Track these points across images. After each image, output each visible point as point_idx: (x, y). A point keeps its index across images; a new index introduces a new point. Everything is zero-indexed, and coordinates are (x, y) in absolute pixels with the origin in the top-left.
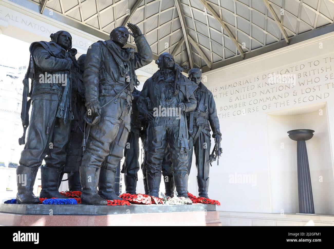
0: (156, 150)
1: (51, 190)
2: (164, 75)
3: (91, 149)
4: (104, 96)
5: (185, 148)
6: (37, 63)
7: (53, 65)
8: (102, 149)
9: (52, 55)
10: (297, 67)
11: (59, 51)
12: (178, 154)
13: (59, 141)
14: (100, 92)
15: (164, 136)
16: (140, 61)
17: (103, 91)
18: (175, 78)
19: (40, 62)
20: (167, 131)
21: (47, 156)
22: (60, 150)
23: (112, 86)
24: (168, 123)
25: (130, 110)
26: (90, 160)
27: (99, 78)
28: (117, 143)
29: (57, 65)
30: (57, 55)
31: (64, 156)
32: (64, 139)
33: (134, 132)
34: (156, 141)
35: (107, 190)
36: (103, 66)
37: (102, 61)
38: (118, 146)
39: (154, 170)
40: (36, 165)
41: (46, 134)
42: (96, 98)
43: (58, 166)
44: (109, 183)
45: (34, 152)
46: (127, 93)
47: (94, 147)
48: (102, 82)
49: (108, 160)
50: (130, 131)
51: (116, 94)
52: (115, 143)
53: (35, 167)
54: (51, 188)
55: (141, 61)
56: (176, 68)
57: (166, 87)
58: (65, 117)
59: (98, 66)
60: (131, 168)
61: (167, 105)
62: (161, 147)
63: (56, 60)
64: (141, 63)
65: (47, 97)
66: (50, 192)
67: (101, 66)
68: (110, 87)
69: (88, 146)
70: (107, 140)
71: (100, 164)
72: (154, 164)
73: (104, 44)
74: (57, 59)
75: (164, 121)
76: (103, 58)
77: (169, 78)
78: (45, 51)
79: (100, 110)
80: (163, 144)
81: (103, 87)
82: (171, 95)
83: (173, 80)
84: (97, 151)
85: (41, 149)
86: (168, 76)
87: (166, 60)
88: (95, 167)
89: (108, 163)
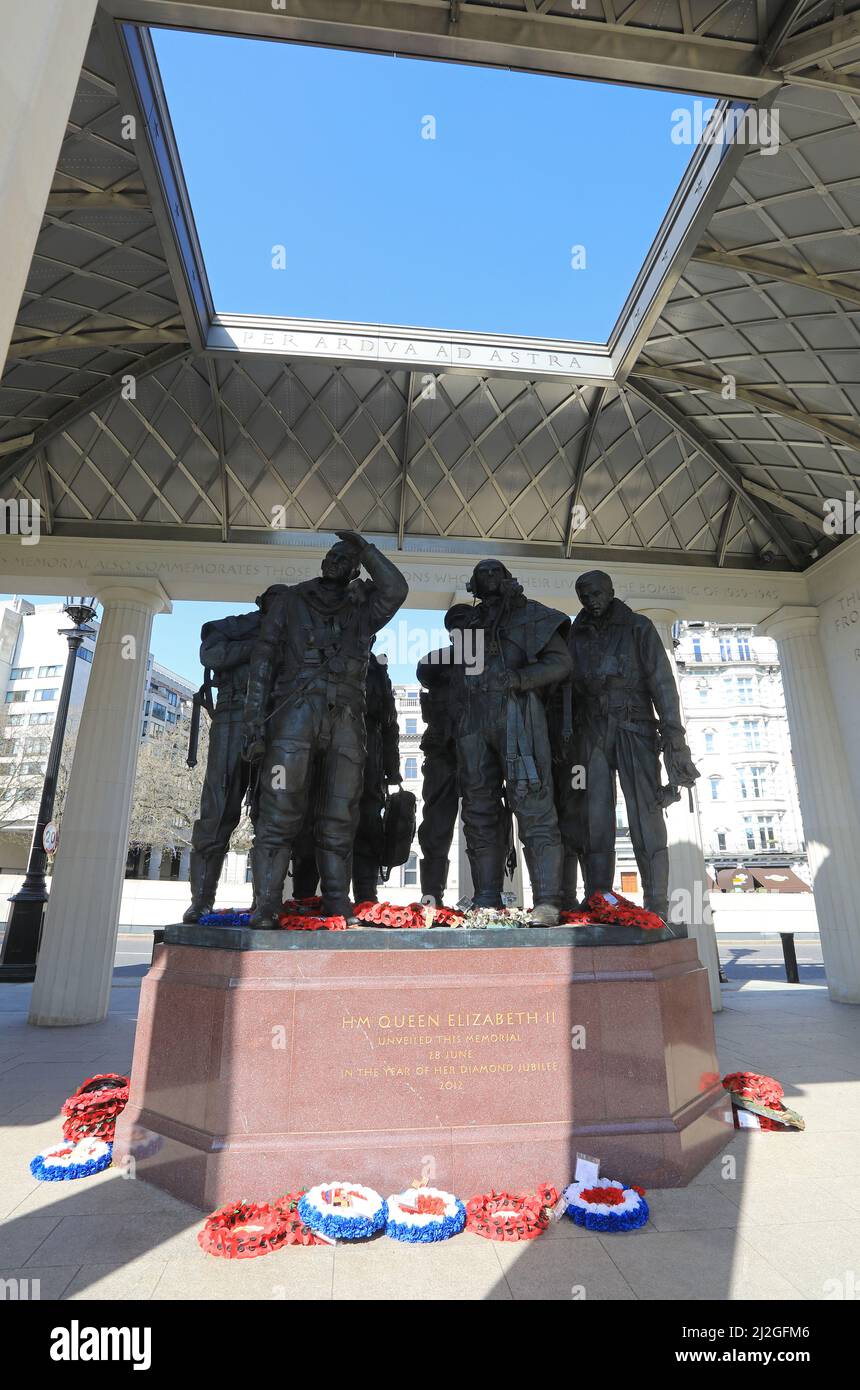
0: (469, 794)
3: (261, 810)
8: (277, 808)
15: (484, 757)
28: (330, 790)
34: (467, 773)
39: (474, 840)
42: (256, 704)
46: (327, 681)
47: (265, 807)
52: (326, 791)
68: (290, 676)
72: (475, 828)
75: (479, 721)
81: (280, 678)
84: (269, 813)
88: (269, 846)
89: (325, 835)
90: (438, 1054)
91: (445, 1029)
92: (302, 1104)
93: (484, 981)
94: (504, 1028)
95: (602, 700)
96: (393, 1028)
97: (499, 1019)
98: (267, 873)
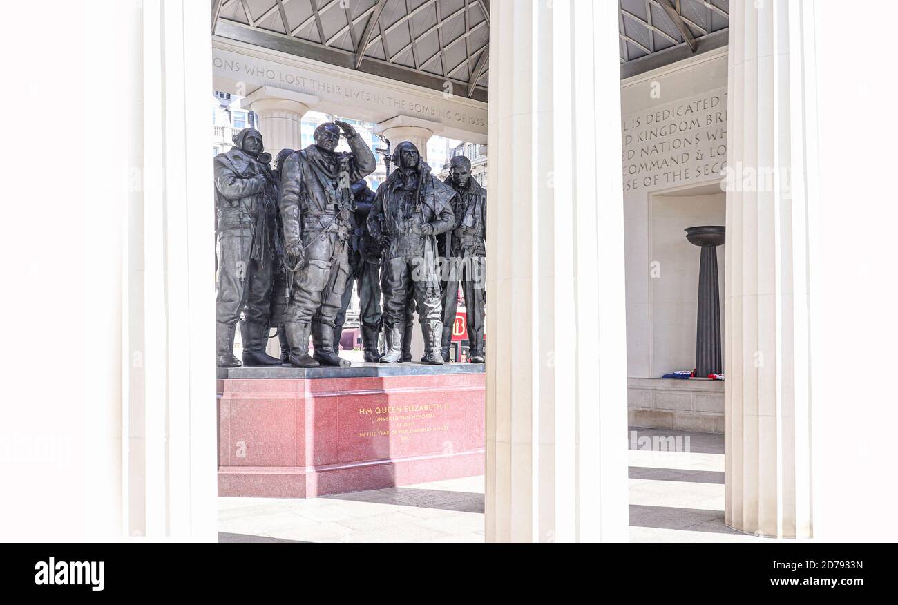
0: (393, 292)
1: (255, 350)
2: (404, 179)
3: (296, 301)
4: (307, 232)
5: (433, 288)
6: (220, 190)
7: (241, 191)
8: (310, 300)
9: (238, 176)
10: (706, 101)
11: (246, 165)
12: (424, 297)
13: (258, 288)
14: (302, 227)
15: (405, 271)
16: (357, 171)
17: (306, 225)
18: (417, 184)
19: (223, 189)
20: (407, 264)
21: (245, 307)
22: (262, 299)
23: (317, 217)
24: (408, 253)
25: (345, 245)
26: (296, 314)
27: (300, 207)
28: (331, 288)
29: (245, 191)
30: (243, 173)
31: (268, 306)
32: (264, 284)
33: (368, 261)
34: (392, 280)
35: (324, 348)
36: (305, 191)
37: (302, 181)
38: (333, 294)
39: (392, 318)
40: (233, 321)
41: (241, 282)
42: (297, 236)
43: (260, 319)
44: (325, 340)
45: (230, 305)
46: (338, 224)
47: (300, 299)
48: (304, 213)
49: (322, 311)
50: (347, 272)
51: (324, 228)
52: (329, 290)
53: (233, 323)
54: (254, 348)
55: (360, 171)
56: (419, 168)
57: (405, 198)
58: (262, 259)
59: (297, 189)
60: (368, 315)
61: (405, 226)
62: (401, 287)
63: (243, 183)
64: (359, 173)
65: (237, 232)
66: (253, 352)
67: (302, 190)
68: (315, 219)
69: (292, 297)
70: (315, 289)
71: (310, 318)
72: (393, 311)
73: (303, 157)
74: (245, 180)
75: (403, 250)
76: (304, 177)
77: (410, 183)
78: (229, 171)
79: (303, 252)
80: (403, 283)
81: (306, 219)
82: (411, 211)
83: (415, 187)
84: (304, 303)
85: (237, 301)
86: (409, 180)
87: (405, 156)
88: (304, 322)
89: (322, 315)
90: (401, 424)
91: (404, 414)
92: (344, 450)
93: (420, 390)
94: (427, 412)
95: (462, 241)
96: (382, 413)
97: (426, 408)
98: (304, 337)
